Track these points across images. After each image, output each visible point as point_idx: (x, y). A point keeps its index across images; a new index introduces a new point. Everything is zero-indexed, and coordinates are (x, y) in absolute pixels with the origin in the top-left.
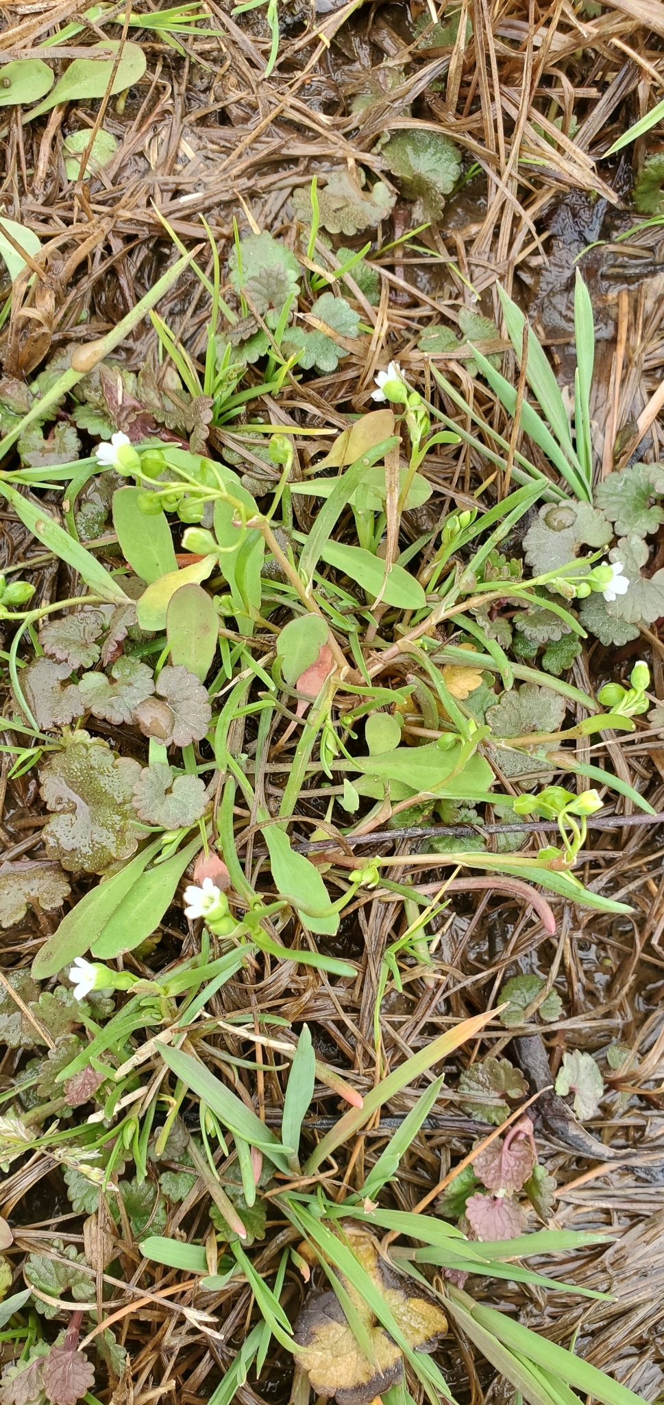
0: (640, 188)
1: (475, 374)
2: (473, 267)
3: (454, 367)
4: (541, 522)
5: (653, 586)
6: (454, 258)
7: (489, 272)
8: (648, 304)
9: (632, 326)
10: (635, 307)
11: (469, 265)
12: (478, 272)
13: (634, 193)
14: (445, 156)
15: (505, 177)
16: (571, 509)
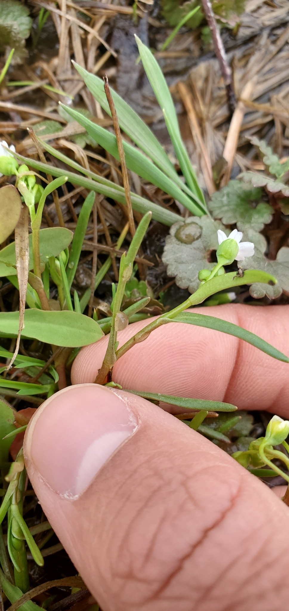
0: (166, 8)
1: (83, 145)
2: (62, 83)
3: (64, 143)
4: (174, 240)
5: (280, 264)
6: (47, 81)
7: (75, 82)
8: (199, 84)
9: (194, 99)
10: (191, 88)
11: (59, 82)
12: (67, 85)
13: (163, 14)
14: (16, 13)
15: (64, 8)
16: (197, 224)
